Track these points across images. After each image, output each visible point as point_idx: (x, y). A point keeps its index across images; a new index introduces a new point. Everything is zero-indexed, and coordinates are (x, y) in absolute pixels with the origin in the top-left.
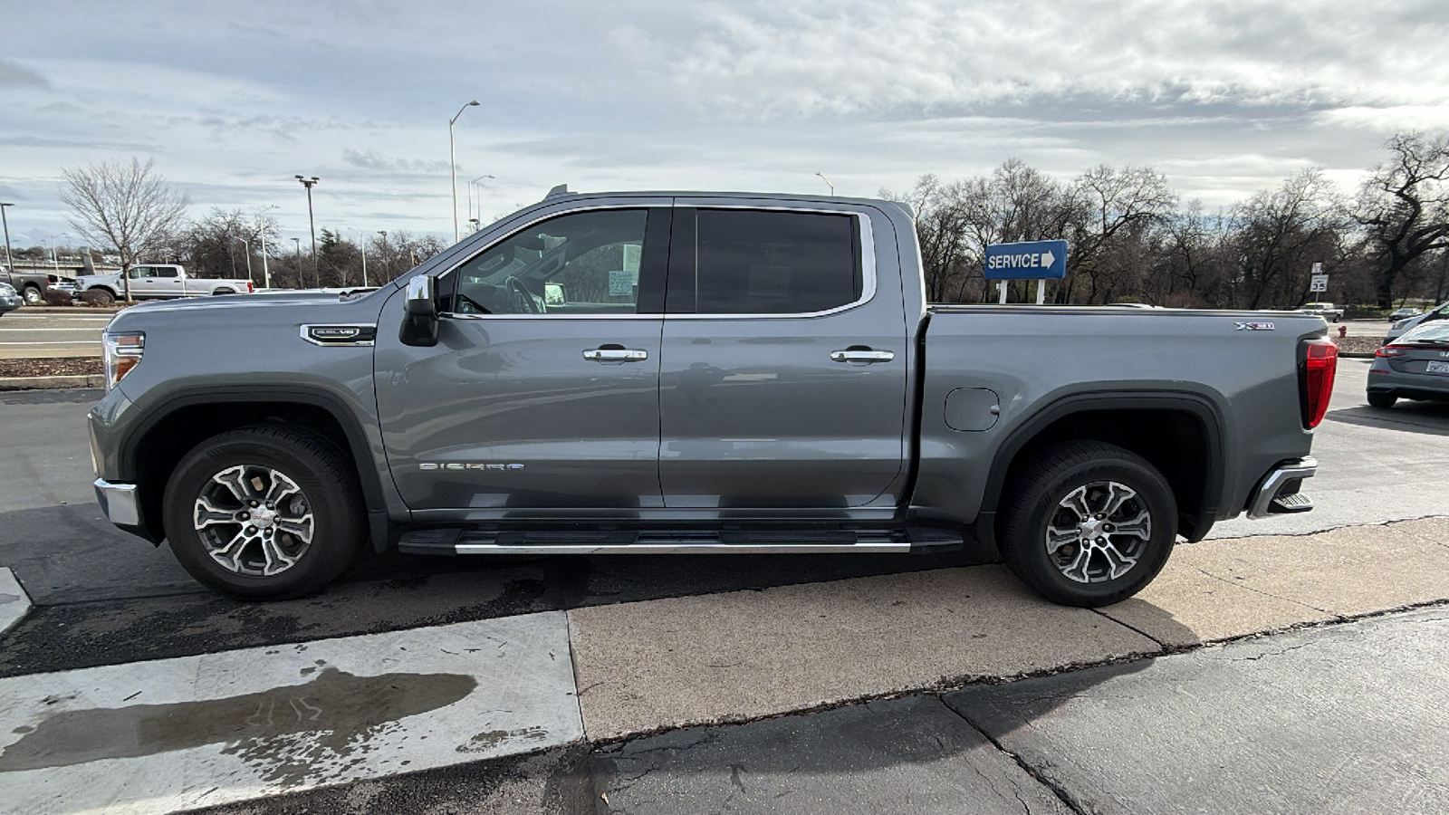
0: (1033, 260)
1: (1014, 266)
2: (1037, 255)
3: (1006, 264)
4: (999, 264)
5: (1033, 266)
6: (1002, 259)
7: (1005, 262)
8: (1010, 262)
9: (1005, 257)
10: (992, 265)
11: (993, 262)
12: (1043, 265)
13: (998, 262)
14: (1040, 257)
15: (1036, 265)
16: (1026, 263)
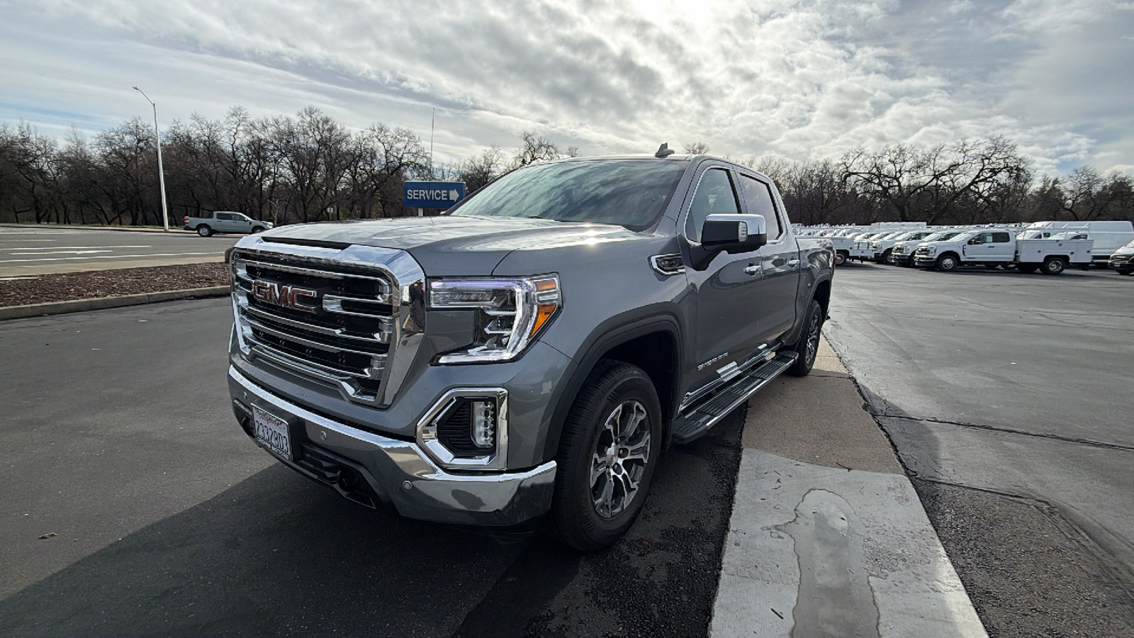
0: (443, 195)
1: (428, 198)
2: (446, 191)
3: (422, 197)
4: (416, 196)
5: (443, 199)
6: (418, 193)
7: (420, 195)
8: (425, 195)
9: (420, 191)
10: (410, 196)
11: (411, 195)
12: (451, 199)
13: (414, 194)
14: (448, 194)
15: (446, 199)
16: (438, 197)
